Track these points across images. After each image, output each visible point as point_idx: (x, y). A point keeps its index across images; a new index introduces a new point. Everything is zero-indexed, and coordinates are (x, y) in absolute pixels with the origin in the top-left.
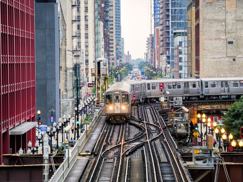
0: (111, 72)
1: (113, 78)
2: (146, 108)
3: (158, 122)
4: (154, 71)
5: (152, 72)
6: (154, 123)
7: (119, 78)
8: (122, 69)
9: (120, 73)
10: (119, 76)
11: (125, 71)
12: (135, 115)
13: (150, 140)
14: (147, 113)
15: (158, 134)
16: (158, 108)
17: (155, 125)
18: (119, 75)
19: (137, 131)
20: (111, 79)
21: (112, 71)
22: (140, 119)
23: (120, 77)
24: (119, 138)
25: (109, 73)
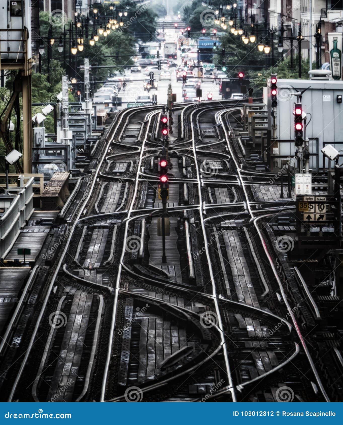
0: (49, 49)
1: (59, 80)
2: (219, 229)
3: (282, 296)
4: (259, 41)
5: (252, 48)
6: (262, 304)
7: (87, 76)
8: (101, 31)
9: (92, 51)
10: (87, 67)
11: (119, 44)
12: (164, 260)
13: (240, 387)
14: (225, 254)
15: (280, 358)
16: (281, 228)
17: (266, 312)
18: (87, 61)
19: (175, 340)
20: (48, 80)
21: (52, 42)
22: (192, 281)
23: (93, 71)
24: (88, 379)
25: (35, 50)
